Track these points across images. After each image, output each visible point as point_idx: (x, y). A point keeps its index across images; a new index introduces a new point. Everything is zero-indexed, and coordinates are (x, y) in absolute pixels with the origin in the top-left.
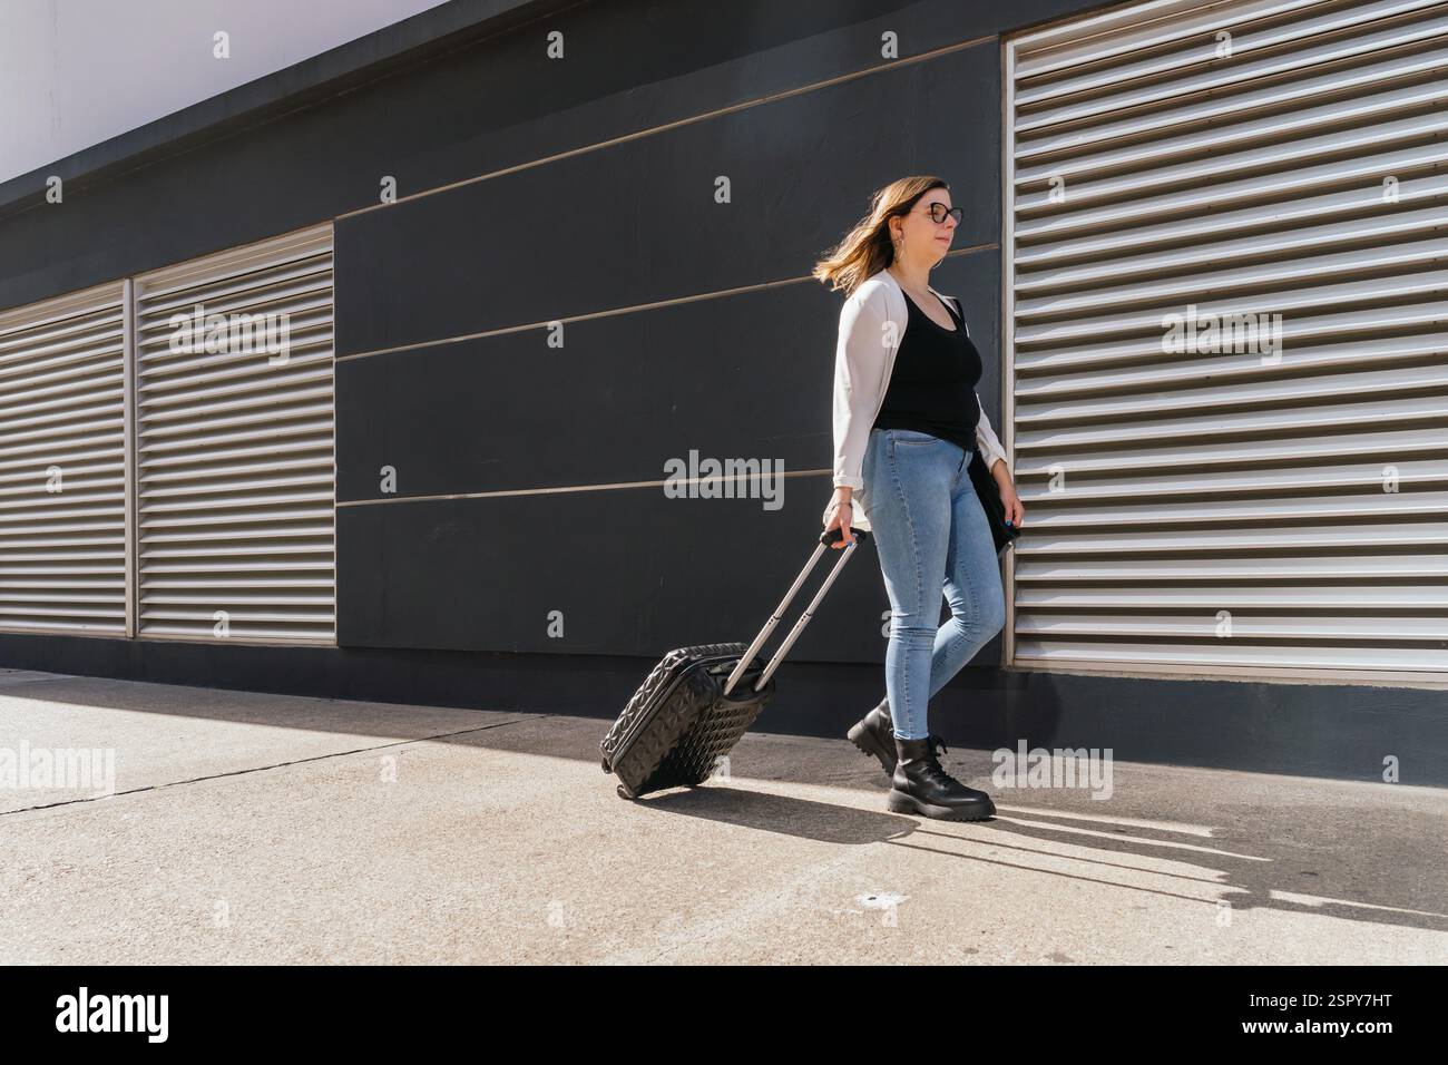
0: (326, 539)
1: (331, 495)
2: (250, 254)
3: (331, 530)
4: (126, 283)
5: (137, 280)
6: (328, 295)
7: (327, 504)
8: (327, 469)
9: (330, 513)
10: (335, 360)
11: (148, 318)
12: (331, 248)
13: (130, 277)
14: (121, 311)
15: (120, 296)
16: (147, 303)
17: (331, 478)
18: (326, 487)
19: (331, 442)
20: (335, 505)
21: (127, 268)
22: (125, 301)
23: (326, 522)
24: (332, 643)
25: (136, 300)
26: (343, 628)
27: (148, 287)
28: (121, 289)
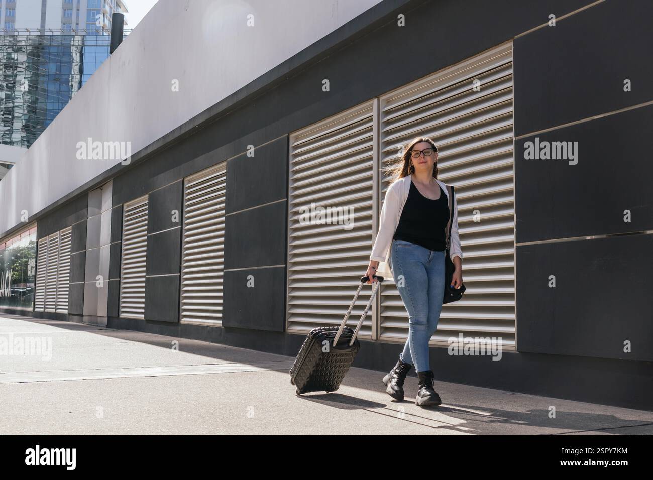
0: (508, 270)
1: (512, 238)
2: (456, 71)
3: (512, 264)
4: (376, 101)
5: (383, 98)
6: (509, 92)
7: (509, 244)
8: (508, 219)
9: (512, 251)
10: (514, 139)
11: (388, 123)
12: (512, 59)
13: (377, 97)
14: (371, 120)
15: (371, 110)
16: (388, 113)
17: (512, 225)
18: (508, 232)
19: (512, 199)
20: (515, 245)
21: (376, 93)
22: (374, 113)
23: (508, 257)
24: (513, 349)
25: (381, 111)
26: (521, 338)
27: (388, 102)
28: (372, 105)
